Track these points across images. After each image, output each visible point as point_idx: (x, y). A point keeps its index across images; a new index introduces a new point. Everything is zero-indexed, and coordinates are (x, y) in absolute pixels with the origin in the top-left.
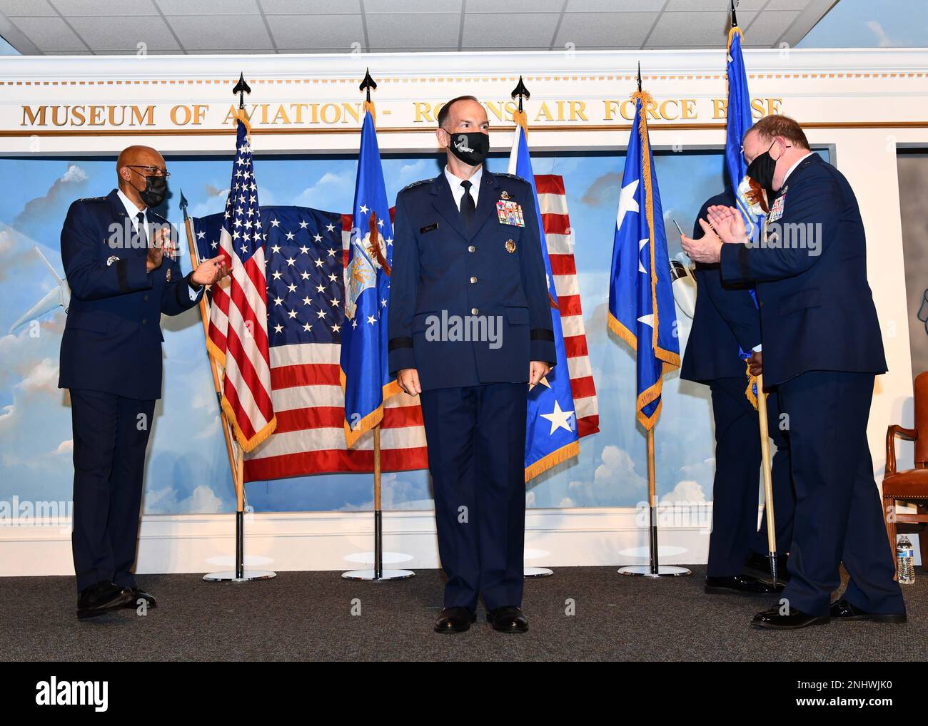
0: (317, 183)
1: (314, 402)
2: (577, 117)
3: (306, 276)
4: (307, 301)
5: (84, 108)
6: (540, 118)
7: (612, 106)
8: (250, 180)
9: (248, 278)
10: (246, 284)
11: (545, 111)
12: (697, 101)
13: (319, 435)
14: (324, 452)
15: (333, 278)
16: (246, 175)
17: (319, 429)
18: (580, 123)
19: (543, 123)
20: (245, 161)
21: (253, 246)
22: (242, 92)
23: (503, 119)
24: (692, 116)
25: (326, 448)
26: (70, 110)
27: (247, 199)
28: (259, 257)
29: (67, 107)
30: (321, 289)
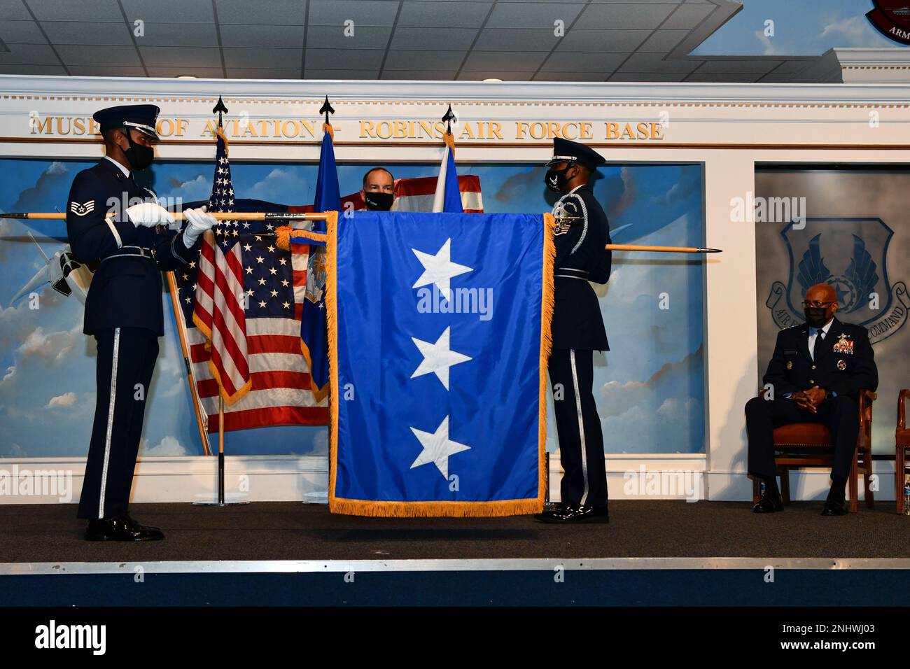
0: (267, 177)
1: (269, 367)
2: (494, 136)
3: (260, 260)
4: (262, 282)
5: (83, 120)
6: (463, 136)
7: (524, 127)
8: (229, 187)
9: (228, 267)
10: (227, 271)
11: (467, 132)
12: (593, 123)
13: (274, 393)
14: (278, 408)
15: (283, 262)
16: (225, 182)
17: (275, 389)
18: (497, 141)
19: (466, 140)
20: (224, 171)
21: (232, 241)
22: (221, 112)
23: (433, 137)
24: (589, 136)
25: (280, 405)
26: (72, 121)
27: (227, 202)
28: (236, 250)
29: (70, 119)
30: (273, 271)
